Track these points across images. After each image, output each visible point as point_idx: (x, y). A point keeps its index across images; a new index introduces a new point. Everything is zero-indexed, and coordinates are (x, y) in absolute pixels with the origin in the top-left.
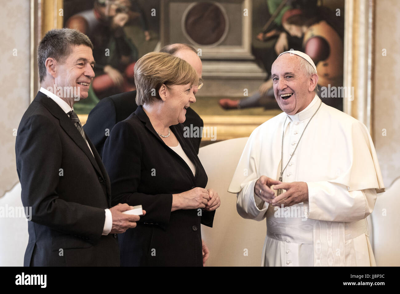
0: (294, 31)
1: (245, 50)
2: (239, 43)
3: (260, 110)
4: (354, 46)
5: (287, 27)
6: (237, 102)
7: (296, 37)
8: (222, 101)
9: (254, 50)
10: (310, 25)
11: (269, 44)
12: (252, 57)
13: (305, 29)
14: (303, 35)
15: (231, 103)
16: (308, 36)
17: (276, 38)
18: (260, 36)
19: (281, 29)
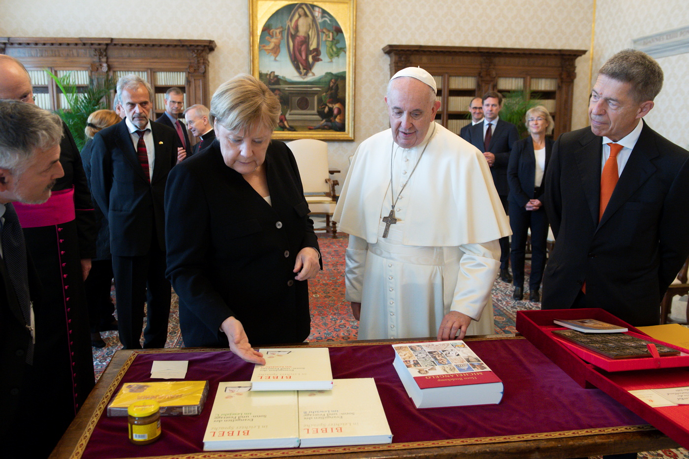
0: (330, 106)
1: (315, 112)
2: (313, 109)
3: (320, 130)
4: (349, 110)
5: (328, 104)
6: (313, 128)
7: (331, 108)
8: (309, 127)
9: (318, 112)
10: (335, 103)
11: (322, 110)
12: (317, 114)
13: (333, 105)
14: (333, 107)
15: (311, 128)
16: (334, 107)
17: (325, 108)
18: (320, 107)
19: (326, 105)
